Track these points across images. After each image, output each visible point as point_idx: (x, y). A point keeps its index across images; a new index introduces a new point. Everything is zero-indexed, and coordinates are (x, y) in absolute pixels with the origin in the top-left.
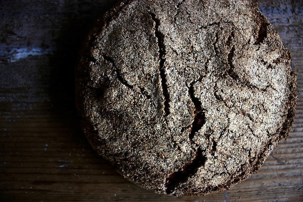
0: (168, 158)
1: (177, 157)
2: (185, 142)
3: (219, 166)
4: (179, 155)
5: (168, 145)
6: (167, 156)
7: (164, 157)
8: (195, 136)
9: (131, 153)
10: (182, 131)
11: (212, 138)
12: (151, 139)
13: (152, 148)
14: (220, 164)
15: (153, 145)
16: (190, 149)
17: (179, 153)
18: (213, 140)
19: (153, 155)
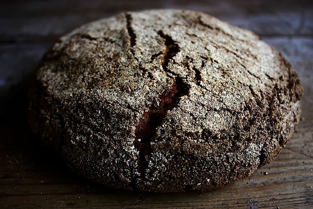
0: (135, 90)
1: (148, 88)
2: (158, 70)
3: (211, 99)
4: (151, 84)
5: (135, 75)
6: (135, 87)
7: (130, 90)
8: (170, 64)
9: (86, 95)
10: (152, 59)
11: (193, 66)
12: (113, 73)
13: (114, 83)
14: (212, 98)
15: (115, 80)
16: (165, 78)
17: (150, 81)
18: (194, 68)
19: (115, 91)
